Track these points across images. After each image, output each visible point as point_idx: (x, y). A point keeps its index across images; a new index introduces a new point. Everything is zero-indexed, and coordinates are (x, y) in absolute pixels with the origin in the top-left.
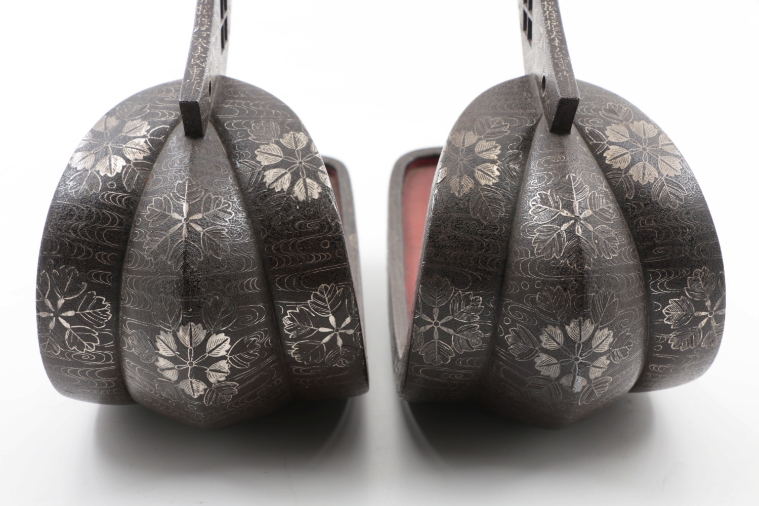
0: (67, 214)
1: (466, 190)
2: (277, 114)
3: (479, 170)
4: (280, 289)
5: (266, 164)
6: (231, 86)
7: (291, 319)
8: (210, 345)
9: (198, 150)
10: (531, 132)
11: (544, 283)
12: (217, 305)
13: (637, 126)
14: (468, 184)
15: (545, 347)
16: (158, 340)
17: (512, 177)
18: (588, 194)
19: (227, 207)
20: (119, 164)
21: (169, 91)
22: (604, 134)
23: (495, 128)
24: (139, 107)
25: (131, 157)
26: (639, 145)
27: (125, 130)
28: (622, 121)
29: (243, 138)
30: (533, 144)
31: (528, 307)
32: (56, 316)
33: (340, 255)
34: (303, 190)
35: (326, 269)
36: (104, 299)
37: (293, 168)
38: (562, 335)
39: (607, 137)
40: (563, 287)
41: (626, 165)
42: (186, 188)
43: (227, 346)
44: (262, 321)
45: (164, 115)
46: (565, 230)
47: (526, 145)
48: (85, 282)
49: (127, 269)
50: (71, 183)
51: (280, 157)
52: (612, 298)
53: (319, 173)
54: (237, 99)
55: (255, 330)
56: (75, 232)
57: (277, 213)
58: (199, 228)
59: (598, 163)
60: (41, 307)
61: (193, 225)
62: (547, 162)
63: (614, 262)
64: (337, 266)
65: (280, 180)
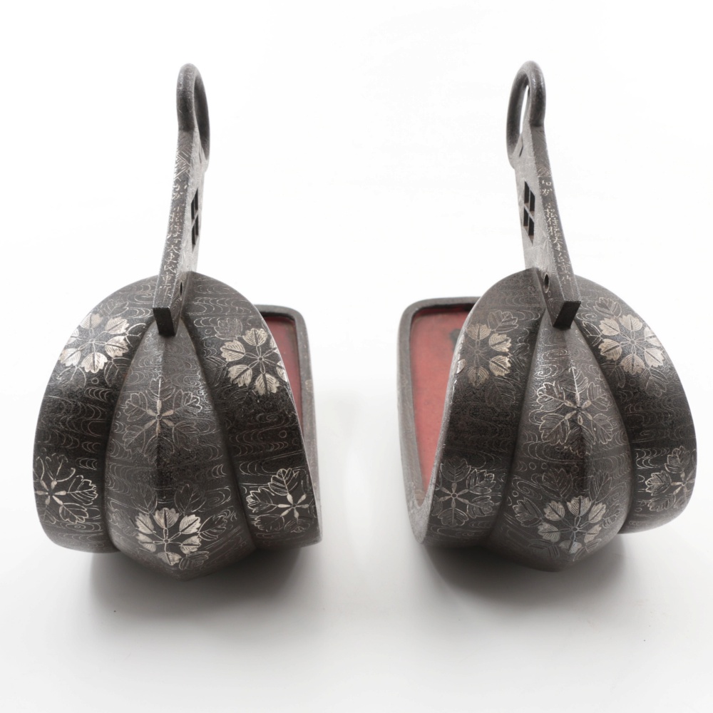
0: (57, 408)
1: (482, 380)
2: (240, 311)
3: (493, 362)
4: (244, 473)
5: (230, 360)
6: (200, 283)
7: (253, 498)
8: (183, 525)
9: (171, 349)
10: (536, 326)
11: (549, 465)
12: (187, 491)
13: (626, 320)
14: (483, 374)
15: (548, 518)
16: (137, 520)
17: (521, 368)
18: (587, 385)
19: (196, 402)
20: (101, 361)
21: (146, 288)
22: (599, 328)
23: (505, 322)
24: (121, 304)
25: (111, 354)
26: (628, 339)
27: (108, 327)
28: (613, 315)
29: (210, 335)
30: (538, 337)
31: (534, 484)
32: (51, 494)
33: (296, 443)
34: (263, 385)
35: (284, 456)
36: (91, 481)
37: (254, 364)
38: (563, 510)
39: (601, 331)
40: (566, 470)
41: (618, 357)
42: (160, 385)
43: (198, 524)
44: (227, 501)
45: (141, 313)
46: (569, 420)
47: (532, 337)
48: (73, 467)
49: (109, 457)
50: (60, 379)
51: (243, 354)
52: (607, 477)
53: (277, 368)
54: (205, 296)
55: (222, 509)
56: (64, 424)
57: (240, 406)
58: (170, 424)
59: (594, 354)
60: (37, 487)
61: (165, 421)
62: (551, 355)
63: (609, 446)
64: (294, 453)
65: (242, 376)
